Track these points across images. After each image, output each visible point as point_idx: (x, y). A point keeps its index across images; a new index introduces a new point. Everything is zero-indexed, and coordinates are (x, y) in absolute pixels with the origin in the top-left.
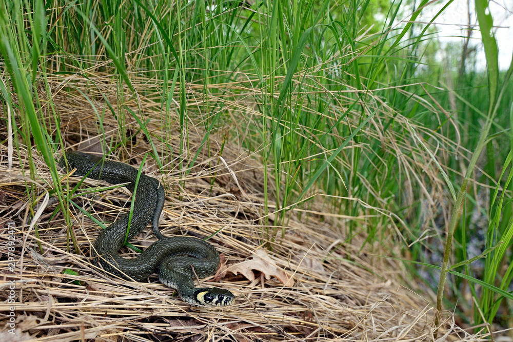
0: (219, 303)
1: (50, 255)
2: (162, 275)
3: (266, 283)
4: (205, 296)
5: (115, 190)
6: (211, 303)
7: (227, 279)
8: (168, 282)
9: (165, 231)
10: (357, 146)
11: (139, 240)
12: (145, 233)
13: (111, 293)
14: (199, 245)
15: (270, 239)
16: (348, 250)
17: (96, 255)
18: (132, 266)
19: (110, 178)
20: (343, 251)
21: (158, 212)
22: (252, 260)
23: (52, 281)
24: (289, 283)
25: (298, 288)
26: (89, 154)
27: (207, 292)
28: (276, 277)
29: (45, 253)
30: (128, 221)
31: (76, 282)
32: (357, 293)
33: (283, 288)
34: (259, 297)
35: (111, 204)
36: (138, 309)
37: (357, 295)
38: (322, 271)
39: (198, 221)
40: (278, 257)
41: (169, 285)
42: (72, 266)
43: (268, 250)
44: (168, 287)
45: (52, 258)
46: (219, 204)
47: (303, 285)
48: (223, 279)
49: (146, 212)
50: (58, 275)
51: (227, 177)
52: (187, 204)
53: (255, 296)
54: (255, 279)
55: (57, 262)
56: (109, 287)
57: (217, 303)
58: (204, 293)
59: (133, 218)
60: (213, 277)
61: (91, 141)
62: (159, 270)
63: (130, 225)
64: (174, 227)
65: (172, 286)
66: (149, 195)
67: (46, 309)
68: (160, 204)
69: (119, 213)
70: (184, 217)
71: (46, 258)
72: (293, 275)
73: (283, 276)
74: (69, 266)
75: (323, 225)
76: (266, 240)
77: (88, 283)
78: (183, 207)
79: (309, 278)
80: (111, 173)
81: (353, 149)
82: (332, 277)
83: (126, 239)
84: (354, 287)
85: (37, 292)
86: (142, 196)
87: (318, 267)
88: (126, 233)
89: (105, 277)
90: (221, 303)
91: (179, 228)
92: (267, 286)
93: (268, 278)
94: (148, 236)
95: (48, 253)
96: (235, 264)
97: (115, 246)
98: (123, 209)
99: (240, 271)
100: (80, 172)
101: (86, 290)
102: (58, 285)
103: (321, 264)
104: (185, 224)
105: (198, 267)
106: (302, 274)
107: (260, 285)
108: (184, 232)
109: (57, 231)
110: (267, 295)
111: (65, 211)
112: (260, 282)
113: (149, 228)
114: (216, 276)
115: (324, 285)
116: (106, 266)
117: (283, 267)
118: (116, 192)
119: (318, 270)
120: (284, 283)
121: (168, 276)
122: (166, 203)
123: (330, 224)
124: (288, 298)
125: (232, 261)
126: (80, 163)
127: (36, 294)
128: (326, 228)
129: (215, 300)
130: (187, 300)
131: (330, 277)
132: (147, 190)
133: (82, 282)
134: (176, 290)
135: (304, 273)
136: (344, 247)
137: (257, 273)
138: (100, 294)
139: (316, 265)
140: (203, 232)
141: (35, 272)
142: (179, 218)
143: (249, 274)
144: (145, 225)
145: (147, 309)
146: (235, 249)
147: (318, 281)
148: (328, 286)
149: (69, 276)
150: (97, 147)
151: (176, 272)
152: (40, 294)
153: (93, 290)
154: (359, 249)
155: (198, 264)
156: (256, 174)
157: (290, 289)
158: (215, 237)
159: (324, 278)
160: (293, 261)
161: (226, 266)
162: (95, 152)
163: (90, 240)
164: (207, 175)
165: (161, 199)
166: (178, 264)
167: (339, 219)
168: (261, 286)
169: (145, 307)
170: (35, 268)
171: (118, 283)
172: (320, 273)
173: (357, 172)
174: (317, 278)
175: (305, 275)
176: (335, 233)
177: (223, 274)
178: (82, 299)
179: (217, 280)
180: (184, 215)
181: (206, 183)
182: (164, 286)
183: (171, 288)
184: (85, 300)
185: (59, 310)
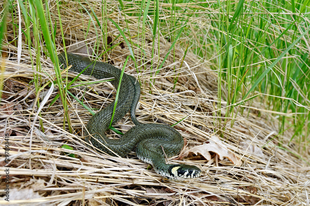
0: (189, 176)
1: (50, 133)
2: (140, 152)
3: (220, 162)
4: (178, 170)
5: (101, 84)
6: (182, 176)
7: (189, 158)
8: (144, 159)
9: (140, 118)
10: (291, 57)
11: (119, 124)
12: (124, 119)
13: (100, 165)
14: (168, 131)
15: (221, 128)
16: (280, 140)
17: (88, 134)
18: (117, 145)
19: (97, 74)
20: (277, 141)
21: (135, 103)
22: (209, 144)
23: (52, 153)
24: (238, 163)
25: (245, 168)
26: (78, 55)
27: (179, 167)
28: (228, 158)
29: (46, 131)
30: (113, 109)
31: (71, 155)
32: (290, 174)
33: (234, 167)
34: (214, 173)
35: (97, 94)
36: (122, 178)
37: (290, 175)
38: (262, 155)
39: (166, 111)
40: (227, 143)
41: (145, 160)
42: (67, 142)
43: (220, 137)
44: (143, 162)
45: (52, 136)
46: (180, 98)
47: (249, 166)
48: (185, 158)
49: (127, 102)
50: (57, 149)
51: (185, 78)
52: (157, 97)
53: (211, 173)
54: (212, 159)
55: (55, 139)
56: (98, 160)
57: (187, 176)
58: (177, 168)
59: (117, 107)
60: (178, 156)
61: (78, 44)
62: (138, 149)
63: (114, 112)
64: (148, 115)
65: (147, 161)
66: (129, 89)
67: (51, 175)
68: (137, 97)
69: (104, 103)
70: (154, 107)
71: (47, 136)
72: (241, 157)
73: (233, 157)
74: (64, 143)
75: (261, 120)
76: (219, 129)
77: (82, 156)
78: (154, 100)
79: (252, 160)
80: (98, 71)
81: (287, 59)
82: (271, 161)
83: (111, 123)
84: (287, 169)
85: (42, 162)
86: (124, 90)
87: (259, 152)
88: (111, 118)
89: (95, 152)
90: (191, 175)
91: (151, 117)
92: (220, 165)
93: (221, 158)
94: (127, 121)
95: (48, 132)
96: (196, 147)
97: (102, 128)
98: (107, 99)
99: (199, 152)
100: (74, 69)
101: (80, 161)
102: (57, 157)
103: (260, 150)
104: (156, 113)
105: (168, 148)
106: (248, 157)
107: (214, 164)
108: (155, 120)
109: (54, 115)
110: (221, 172)
111: (63, 99)
112: (215, 162)
113: (128, 115)
114: (180, 155)
115: (265, 166)
116: (95, 143)
117: (233, 151)
118: (102, 85)
119: (259, 155)
120: (234, 163)
121: (145, 153)
122: (141, 96)
123: (266, 119)
124: (236, 176)
125: (192, 144)
126: (74, 62)
127: (42, 163)
128: (262, 122)
129: (186, 173)
130: (161, 173)
131: (269, 161)
132: (127, 85)
133: (76, 155)
134: (150, 165)
135: (249, 157)
136: (277, 138)
137: (213, 154)
138: (91, 166)
139: (257, 151)
140: (170, 120)
141: (39, 145)
142: (151, 108)
143: (206, 155)
144: (126, 113)
145: (129, 179)
146: (194, 135)
147: (258, 163)
148: (268, 167)
149: (66, 150)
150: (83, 49)
151: (151, 151)
152: (45, 163)
153: (85, 162)
154: (289, 140)
155: (168, 146)
156: (208, 77)
157: (239, 168)
158: (179, 125)
159: (263, 161)
160: (239, 146)
161: (187, 148)
162: (81, 53)
163: (82, 122)
164: (174, 75)
165: (138, 93)
166: (152, 145)
167: (273, 114)
168: (216, 165)
169: (128, 177)
170: (40, 143)
171: (105, 157)
172: (261, 157)
173: (290, 78)
174: (258, 161)
175: (249, 158)
176: (269, 126)
177: (186, 154)
178: (77, 169)
179: (181, 159)
180: (155, 106)
181: (168, 82)
182: (141, 161)
183: (147, 163)
184: (80, 169)
185: (61, 176)
